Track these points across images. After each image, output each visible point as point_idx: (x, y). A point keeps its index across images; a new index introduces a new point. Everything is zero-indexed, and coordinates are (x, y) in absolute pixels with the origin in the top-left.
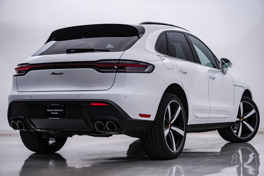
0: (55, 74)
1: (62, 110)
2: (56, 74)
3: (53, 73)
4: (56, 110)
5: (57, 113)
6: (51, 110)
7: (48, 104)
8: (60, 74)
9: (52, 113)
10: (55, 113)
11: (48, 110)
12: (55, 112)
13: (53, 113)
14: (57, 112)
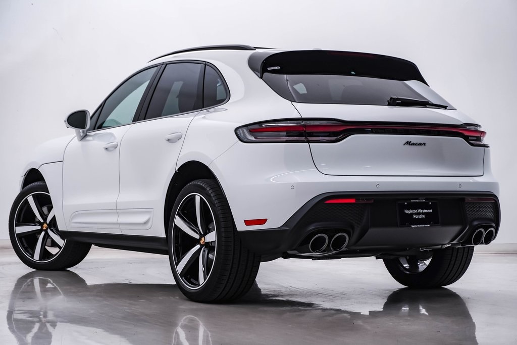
0: (411, 145)
1: (430, 211)
2: (413, 144)
3: (408, 143)
4: (420, 211)
5: (424, 216)
6: (411, 211)
7: (406, 200)
8: (420, 144)
9: (414, 216)
10: (420, 217)
11: (406, 211)
12: (420, 214)
13: (417, 217)
14: (423, 214)
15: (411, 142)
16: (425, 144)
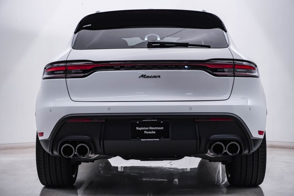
0: (146, 77)
1: (162, 128)
2: (148, 77)
3: (143, 76)
4: (151, 128)
5: (155, 132)
6: (143, 129)
7: (138, 120)
8: (155, 77)
9: (145, 132)
10: (150, 133)
11: (137, 128)
12: (152, 130)
13: (147, 133)
14: (154, 130)
15: (145, 75)
16: (159, 77)
